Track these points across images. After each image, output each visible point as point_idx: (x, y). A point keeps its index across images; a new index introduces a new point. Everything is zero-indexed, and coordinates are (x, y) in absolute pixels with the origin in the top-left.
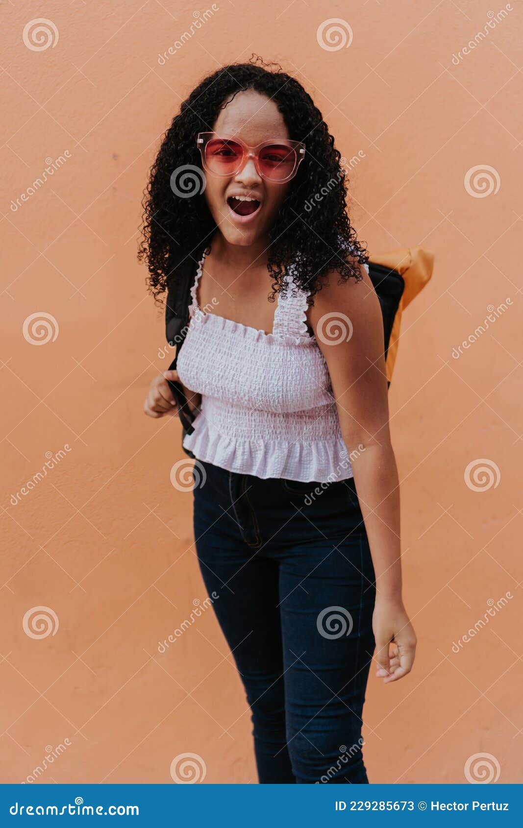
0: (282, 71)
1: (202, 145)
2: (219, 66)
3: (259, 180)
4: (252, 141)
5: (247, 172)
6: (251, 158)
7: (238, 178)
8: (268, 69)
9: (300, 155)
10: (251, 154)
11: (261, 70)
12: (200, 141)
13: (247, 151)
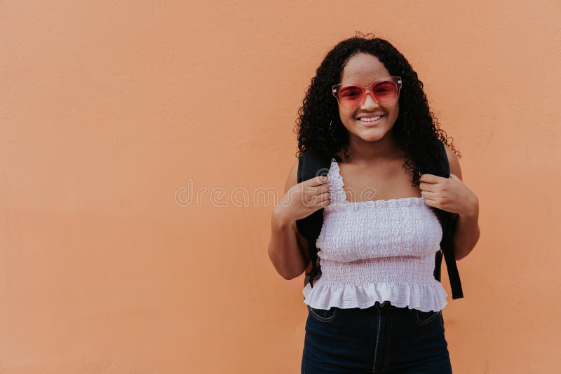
0: (375, 37)
1: (336, 93)
2: (336, 43)
3: (377, 106)
4: (366, 83)
5: (368, 103)
6: (368, 93)
7: (363, 107)
8: (367, 38)
9: (399, 85)
10: (368, 92)
11: (363, 40)
12: (335, 91)
13: (365, 90)
